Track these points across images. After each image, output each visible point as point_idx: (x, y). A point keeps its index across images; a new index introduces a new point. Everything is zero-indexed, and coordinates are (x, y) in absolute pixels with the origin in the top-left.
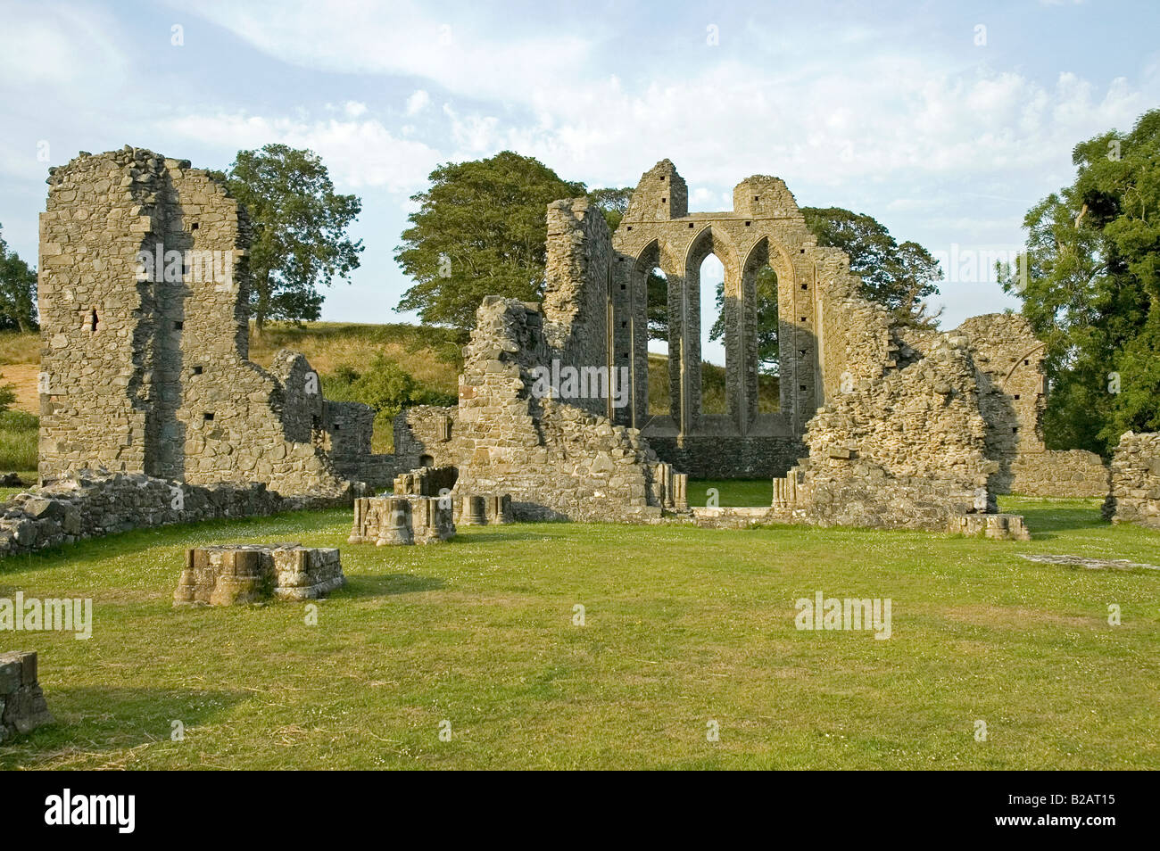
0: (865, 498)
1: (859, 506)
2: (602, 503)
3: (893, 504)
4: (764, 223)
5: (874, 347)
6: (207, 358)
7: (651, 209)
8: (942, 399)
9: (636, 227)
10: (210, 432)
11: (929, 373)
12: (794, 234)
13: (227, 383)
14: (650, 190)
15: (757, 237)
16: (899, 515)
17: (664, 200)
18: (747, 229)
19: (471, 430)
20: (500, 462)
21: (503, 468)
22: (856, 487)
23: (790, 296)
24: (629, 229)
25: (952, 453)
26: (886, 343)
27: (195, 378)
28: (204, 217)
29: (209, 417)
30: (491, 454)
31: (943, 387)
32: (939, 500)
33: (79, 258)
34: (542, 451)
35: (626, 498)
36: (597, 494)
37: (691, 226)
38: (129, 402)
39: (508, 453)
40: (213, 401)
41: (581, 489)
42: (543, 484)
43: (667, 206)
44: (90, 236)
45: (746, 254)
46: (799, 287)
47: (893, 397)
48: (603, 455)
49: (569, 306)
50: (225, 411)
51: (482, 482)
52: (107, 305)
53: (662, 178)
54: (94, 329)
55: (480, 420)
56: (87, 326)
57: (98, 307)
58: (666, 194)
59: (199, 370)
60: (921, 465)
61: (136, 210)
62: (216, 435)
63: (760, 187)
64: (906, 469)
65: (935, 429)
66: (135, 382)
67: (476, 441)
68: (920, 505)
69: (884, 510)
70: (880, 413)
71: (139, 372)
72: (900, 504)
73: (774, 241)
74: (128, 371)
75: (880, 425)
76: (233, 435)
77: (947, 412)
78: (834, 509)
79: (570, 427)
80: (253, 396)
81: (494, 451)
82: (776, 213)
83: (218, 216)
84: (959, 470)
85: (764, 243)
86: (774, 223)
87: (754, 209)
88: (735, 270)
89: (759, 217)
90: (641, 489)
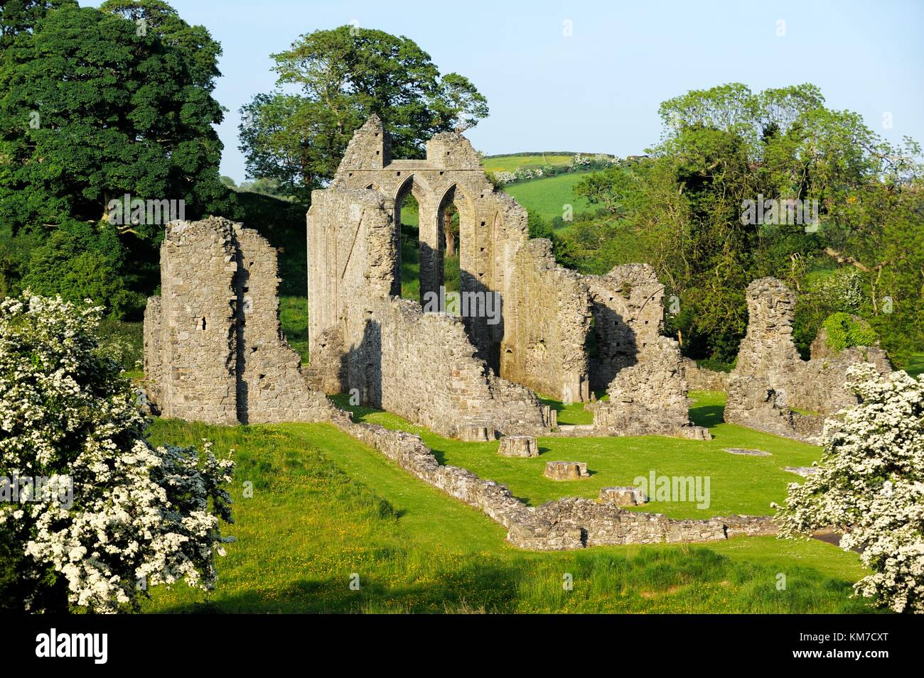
0: (638, 419)
1: (637, 424)
2: (523, 426)
3: (651, 423)
4: (454, 173)
5: (579, 304)
6: (261, 343)
7: (368, 160)
8: (671, 374)
9: (356, 174)
10: (263, 386)
11: (665, 362)
12: (477, 182)
13: (273, 356)
14: (367, 144)
15: (448, 185)
16: (654, 428)
17: (378, 153)
18: (441, 178)
19: (459, 392)
20: (473, 407)
21: (475, 410)
22: (635, 416)
23: (472, 230)
24: (351, 175)
25: (674, 398)
26: (586, 301)
27: (253, 354)
28: (257, 258)
29: (262, 376)
30: (469, 403)
31: (672, 369)
32: (670, 421)
33: (194, 286)
34: (493, 401)
35: (534, 423)
36: (520, 422)
37: (399, 174)
38: (227, 371)
39: (477, 403)
40: (265, 367)
41: (513, 420)
42: (494, 418)
43: (381, 157)
44: (201, 274)
45: (440, 198)
46: (479, 224)
47: (650, 372)
48: (521, 403)
49: (388, 276)
50: (271, 373)
51: (465, 417)
52: (212, 315)
53: (377, 135)
54: (204, 328)
55: (463, 387)
56: (200, 327)
57: (206, 316)
58: (380, 147)
59: (255, 349)
60: (661, 404)
61: (228, 258)
62: (267, 387)
63: (452, 144)
64: (654, 406)
65: (667, 387)
66: (229, 359)
67: (461, 397)
68: (662, 423)
69: (647, 426)
70: (644, 381)
71: (231, 354)
72: (654, 423)
73: (461, 188)
74: (226, 353)
75: (643, 386)
76: (277, 387)
77: (672, 379)
78: (626, 426)
79: (504, 389)
80: (290, 364)
81: (469, 402)
82: (463, 166)
83: (265, 258)
84: (677, 406)
85: (453, 188)
86: (461, 174)
87: (447, 161)
88: (431, 210)
89: (450, 168)
90: (540, 419)
